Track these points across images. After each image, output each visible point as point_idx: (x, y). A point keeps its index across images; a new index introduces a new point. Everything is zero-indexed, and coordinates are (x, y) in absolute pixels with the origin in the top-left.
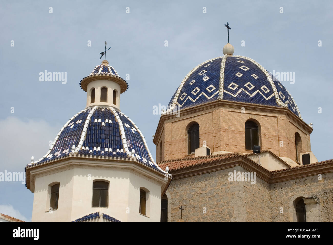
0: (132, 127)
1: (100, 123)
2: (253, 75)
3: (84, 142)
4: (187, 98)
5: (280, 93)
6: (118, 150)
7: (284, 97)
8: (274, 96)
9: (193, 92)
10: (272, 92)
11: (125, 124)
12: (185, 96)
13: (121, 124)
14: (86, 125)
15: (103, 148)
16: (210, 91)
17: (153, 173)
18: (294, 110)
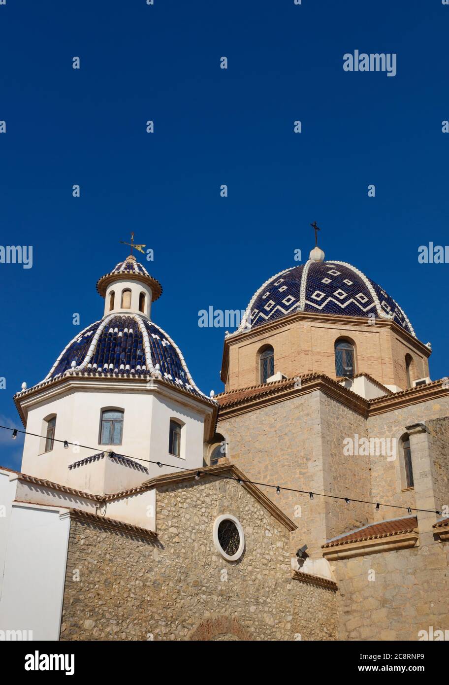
0: (164, 339)
1: (116, 334)
2: (345, 281)
3: (92, 358)
4: (259, 316)
5: (384, 302)
6: (138, 367)
7: (389, 308)
8: (375, 307)
9: (266, 307)
10: (371, 301)
11: (153, 335)
12: (256, 313)
13: (145, 334)
14: (96, 337)
15: (117, 365)
16: (287, 304)
17: (189, 398)
18: (404, 325)
